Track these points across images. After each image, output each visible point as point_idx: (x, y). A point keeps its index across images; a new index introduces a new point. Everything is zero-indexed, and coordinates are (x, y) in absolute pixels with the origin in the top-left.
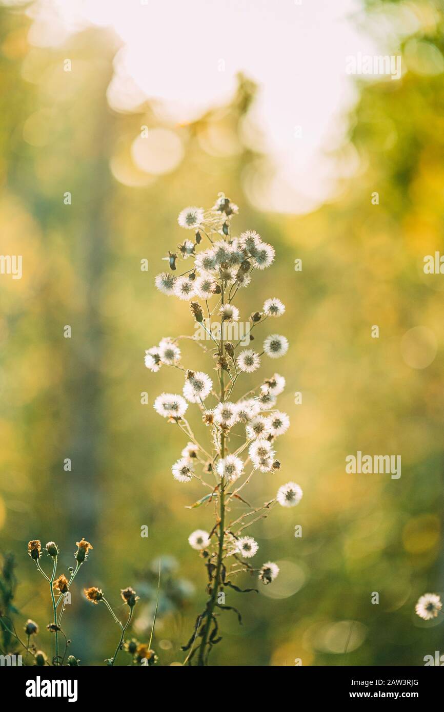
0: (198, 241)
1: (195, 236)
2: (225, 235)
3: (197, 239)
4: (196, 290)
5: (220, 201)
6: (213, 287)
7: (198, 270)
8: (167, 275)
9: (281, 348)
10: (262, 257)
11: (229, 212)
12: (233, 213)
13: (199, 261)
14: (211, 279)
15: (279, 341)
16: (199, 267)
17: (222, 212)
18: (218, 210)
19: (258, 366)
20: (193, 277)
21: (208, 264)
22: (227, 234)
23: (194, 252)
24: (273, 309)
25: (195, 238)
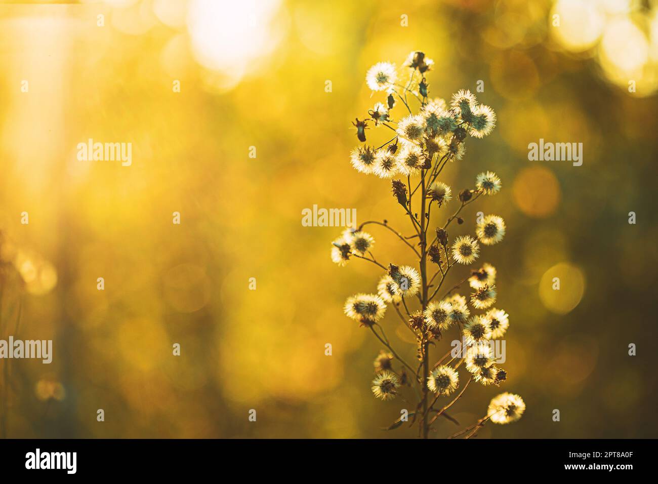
0: (391, 106)
1: (387, 99)
2: (421, 97)
3: (389, 103)
4: (398, 165)
5: (413, 56)
6: (421, 162)
7: (401, 140)
8: (367, 148)
9: (497, 232)
10: (481, 122)
11: (424, 69)
12: (429, 70)
13: (401, 130)
14: (417, 151)
15: (495, 224)
16: (401, 136)
17: (415, 69)
18: (411, 67)
19: (476, 255)
20: (394, 149)
21: (413, 132)
22: (425, 95)
23: (388, 118)
24: (488, 185)
25: (387, 101)
